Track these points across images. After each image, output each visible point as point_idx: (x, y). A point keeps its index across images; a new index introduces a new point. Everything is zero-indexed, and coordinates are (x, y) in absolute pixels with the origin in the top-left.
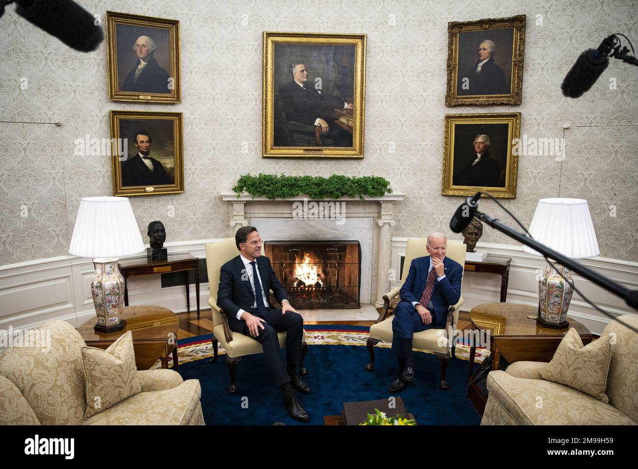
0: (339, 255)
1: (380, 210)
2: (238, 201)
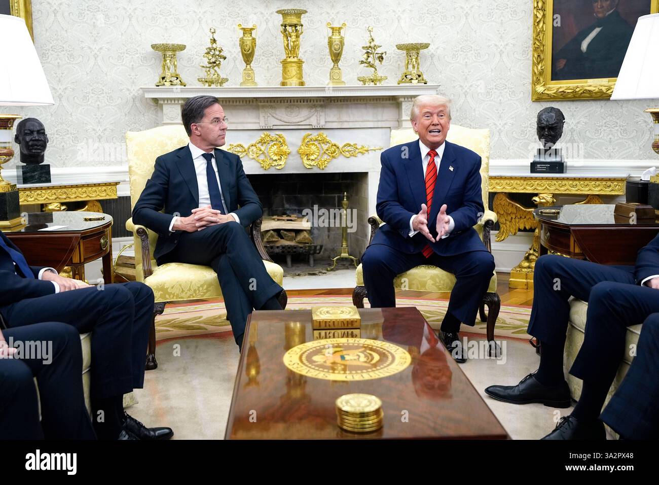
0: (338, 197)
1: (400, 115)
2: (171, 99)
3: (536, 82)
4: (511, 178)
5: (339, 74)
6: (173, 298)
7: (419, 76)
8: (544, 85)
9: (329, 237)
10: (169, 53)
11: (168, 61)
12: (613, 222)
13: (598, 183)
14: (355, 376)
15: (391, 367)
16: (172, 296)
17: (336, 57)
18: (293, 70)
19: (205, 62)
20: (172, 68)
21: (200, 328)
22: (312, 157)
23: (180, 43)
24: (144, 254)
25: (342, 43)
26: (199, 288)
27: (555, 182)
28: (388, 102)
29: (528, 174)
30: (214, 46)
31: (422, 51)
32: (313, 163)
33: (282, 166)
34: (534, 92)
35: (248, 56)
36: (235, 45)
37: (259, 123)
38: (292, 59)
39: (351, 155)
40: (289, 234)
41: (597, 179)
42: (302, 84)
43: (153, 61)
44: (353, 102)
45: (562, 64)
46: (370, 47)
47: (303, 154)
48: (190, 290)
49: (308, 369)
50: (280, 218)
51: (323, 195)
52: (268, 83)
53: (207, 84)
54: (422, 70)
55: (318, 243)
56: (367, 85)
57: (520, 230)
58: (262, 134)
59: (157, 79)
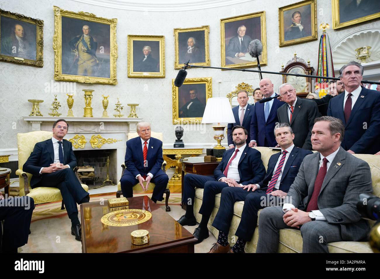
0: (105, 158)
1: (129, 128)
2: (36, 121)
3: (174, 118)
4: (168, 150)
5: (106, 113)
6: (39, 202)
7: (135, 115)
8: (176, 119)
9: (101, 174)
10: (36, 103)
11: (35, 106)
12: (204, 162)
13: (195, 150)
14: (132, 223)
15: (145, 218)
16: (39, 201)
17: (105, 107)
18: (88, 111)
19: (52, 107)
20: (37, 109)
21: (49, 214)
22: (95, 144)
23: (41, 100)
24: (25, 184)
25: (108, 102)
26: (52, 197)
27: (182, 150)
28: (124, 124)
29: (173, 148)
30: (56, 101)
31: (136, 107)
32: (95, 146)
33: (83, 147)
34: (174, 122)
35: (70, 106)
36: (64, 101)
37: (74, 131)
38: (88, 107)
39: (111, 143)
40: (85, 173)
41: (194, 149)
42: (92, 116)
43: (28, 106)
44: (111, 124)
45: (182, 112)
46: (118, 104)
47: (92, 143)
48: (47, 198)
49: (113, 223)
50: (82, 167)
51: (99, 158)
52: (78, 116)
53: (52, 116)
54: (136, 113)
55: (97, 176)
56: (117, 117)
57: (171, 167)
58: (75, 135)
59: (30, 113)
